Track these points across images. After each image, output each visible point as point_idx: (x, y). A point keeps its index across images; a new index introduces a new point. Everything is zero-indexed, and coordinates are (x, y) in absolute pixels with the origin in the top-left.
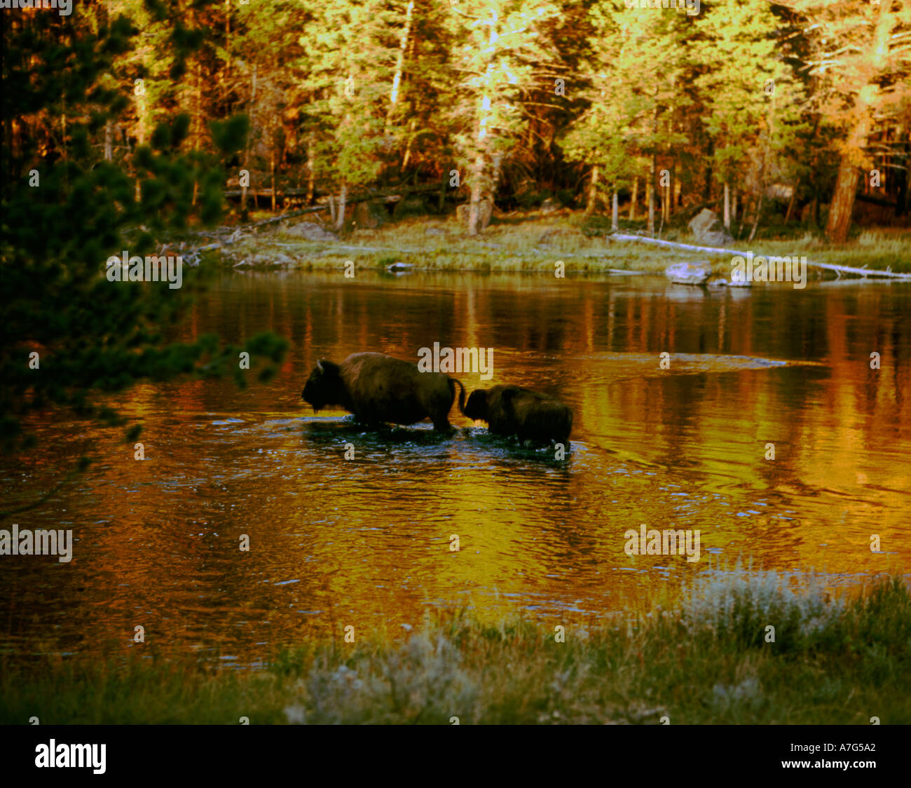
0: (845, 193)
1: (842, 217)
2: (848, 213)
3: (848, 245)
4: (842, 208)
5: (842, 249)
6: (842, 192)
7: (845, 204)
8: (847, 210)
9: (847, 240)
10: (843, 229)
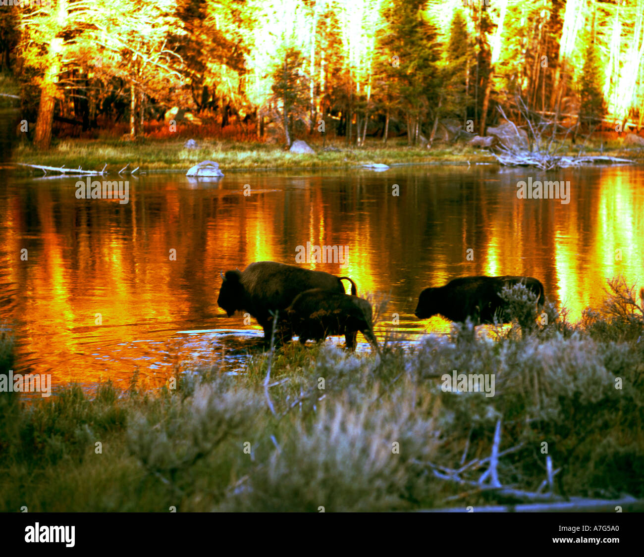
0: (45, 115)
1: (45, 132)
2: (49, 129)
3: (51, 152)
4: (45, 126)
5: (46, 155)
6: (43, 114)
7: (47, 123)
8: (48, 127)
9: (49, 148)
10: (46, 140)
